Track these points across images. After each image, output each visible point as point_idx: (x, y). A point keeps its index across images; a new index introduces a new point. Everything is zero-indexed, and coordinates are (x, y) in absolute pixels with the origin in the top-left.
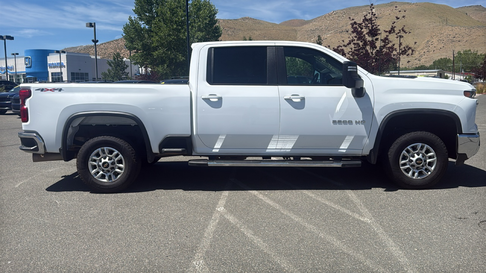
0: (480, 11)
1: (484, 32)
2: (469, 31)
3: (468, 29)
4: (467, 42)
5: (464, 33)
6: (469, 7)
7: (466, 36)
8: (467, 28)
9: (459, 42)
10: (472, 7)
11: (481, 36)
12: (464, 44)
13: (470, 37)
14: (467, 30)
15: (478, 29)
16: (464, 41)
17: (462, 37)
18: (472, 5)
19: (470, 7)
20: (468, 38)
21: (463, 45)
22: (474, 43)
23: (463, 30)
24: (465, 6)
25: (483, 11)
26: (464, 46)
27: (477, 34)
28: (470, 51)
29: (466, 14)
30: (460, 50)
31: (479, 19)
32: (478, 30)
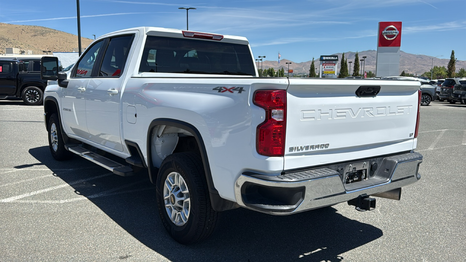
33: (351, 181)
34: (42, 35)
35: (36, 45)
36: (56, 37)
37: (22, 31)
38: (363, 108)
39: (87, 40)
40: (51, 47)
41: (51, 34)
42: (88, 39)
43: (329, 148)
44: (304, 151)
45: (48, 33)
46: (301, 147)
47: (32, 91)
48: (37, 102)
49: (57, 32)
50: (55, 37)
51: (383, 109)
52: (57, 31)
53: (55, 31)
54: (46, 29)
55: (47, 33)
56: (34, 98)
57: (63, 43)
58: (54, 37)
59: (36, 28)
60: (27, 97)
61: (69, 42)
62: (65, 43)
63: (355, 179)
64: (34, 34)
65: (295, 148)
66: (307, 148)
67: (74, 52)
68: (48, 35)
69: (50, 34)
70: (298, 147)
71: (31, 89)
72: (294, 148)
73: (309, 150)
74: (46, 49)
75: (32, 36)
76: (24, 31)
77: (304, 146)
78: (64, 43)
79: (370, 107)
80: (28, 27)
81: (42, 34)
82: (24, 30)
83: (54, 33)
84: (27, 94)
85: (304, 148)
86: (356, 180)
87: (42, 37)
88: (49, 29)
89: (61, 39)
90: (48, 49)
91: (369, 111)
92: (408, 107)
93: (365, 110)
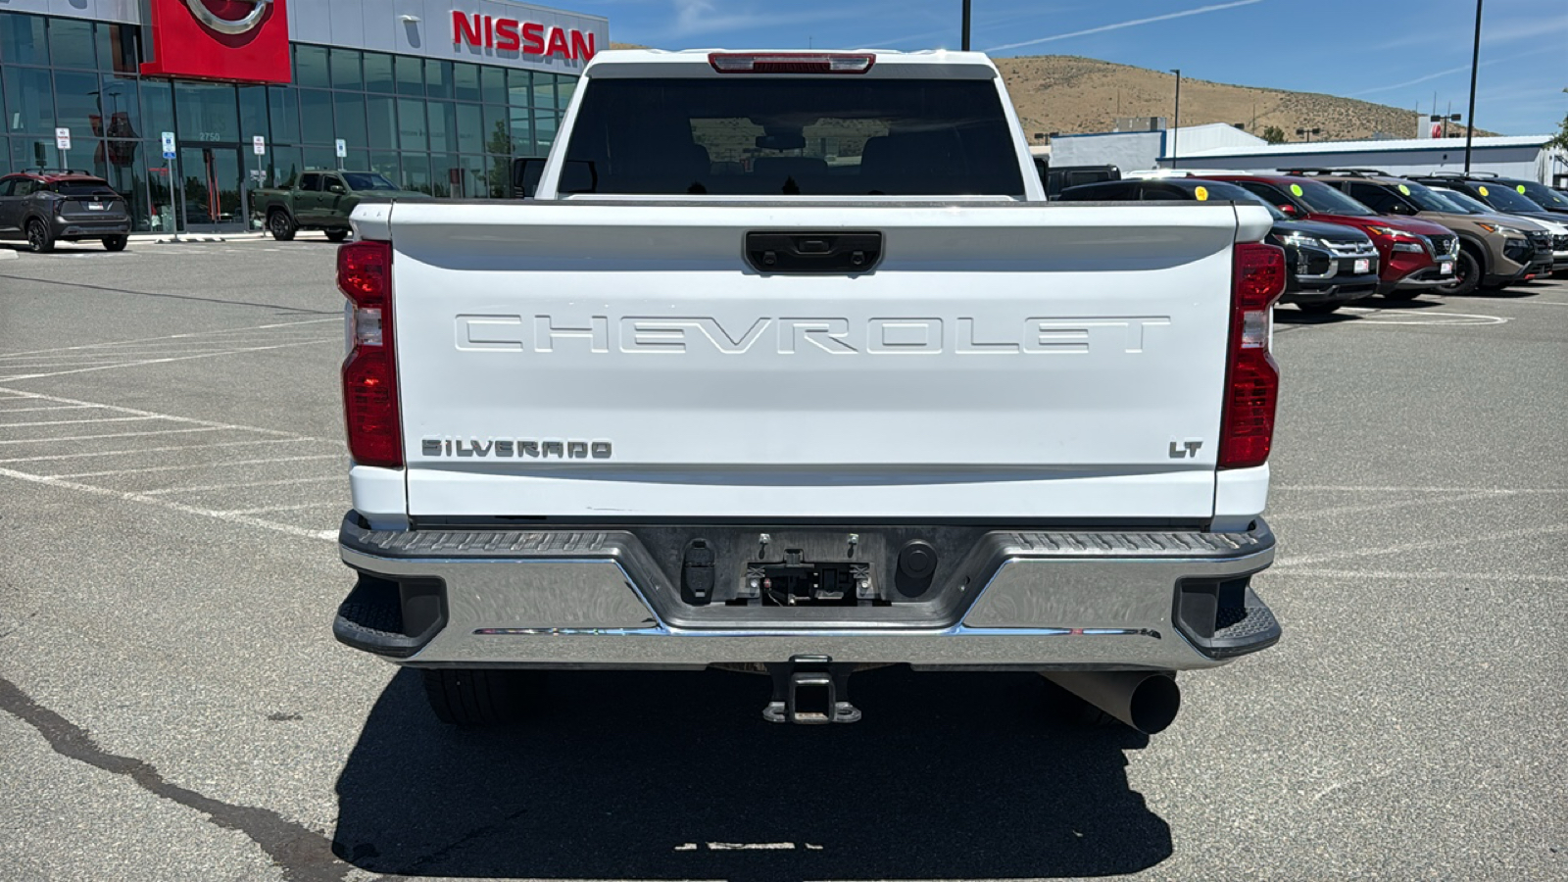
34: (1066, 85)
35: (1047, 115)
36: (1109, 85)
37: (1011, 76)
38: (780, 318)
39: (1205, 87)
40: (1089, 118)
41: (1094, 77)
42: (1210, 85)
43: (614, 459)
44: (492, 457)
45: (1086, 76)
46: (476, 445)
49: (1114, 70)
50: (1106, 87)
51: (921, 324)
52: (1114, 67)
53: (1106, 68)
54: (1080, 64)
55: (1082, 75)
57: (1127, 104)
58: (1103, 85)
59: (1052, 63)
61: (1147, 97)
62: (1135, 103)
63: (825, 597)
64: (1043, 82)
65: (449, 443)
66: (504, 448)
67: (1116, 130)
68: (1086, 82)
69: (1091, 78)
70: (459, 443)
72: (444, 444)
73: (515, 458)
74: (1075, 127)
75: (1038, 90)
76: (1016, 75)
77: (491, 443)
78: (1131, 103)
79: (830, 314)
80: (1030, 61)
81: (1068, 80)
82: (1017, 70)
83: (1104, 72)
85: (489, 448)
87: (1067, 90)
88: (1090, 61)
89: (1124, 91)
90: (1080, 126)
91: (826, 331)
92: (1125, 323)
93: (797, 324)
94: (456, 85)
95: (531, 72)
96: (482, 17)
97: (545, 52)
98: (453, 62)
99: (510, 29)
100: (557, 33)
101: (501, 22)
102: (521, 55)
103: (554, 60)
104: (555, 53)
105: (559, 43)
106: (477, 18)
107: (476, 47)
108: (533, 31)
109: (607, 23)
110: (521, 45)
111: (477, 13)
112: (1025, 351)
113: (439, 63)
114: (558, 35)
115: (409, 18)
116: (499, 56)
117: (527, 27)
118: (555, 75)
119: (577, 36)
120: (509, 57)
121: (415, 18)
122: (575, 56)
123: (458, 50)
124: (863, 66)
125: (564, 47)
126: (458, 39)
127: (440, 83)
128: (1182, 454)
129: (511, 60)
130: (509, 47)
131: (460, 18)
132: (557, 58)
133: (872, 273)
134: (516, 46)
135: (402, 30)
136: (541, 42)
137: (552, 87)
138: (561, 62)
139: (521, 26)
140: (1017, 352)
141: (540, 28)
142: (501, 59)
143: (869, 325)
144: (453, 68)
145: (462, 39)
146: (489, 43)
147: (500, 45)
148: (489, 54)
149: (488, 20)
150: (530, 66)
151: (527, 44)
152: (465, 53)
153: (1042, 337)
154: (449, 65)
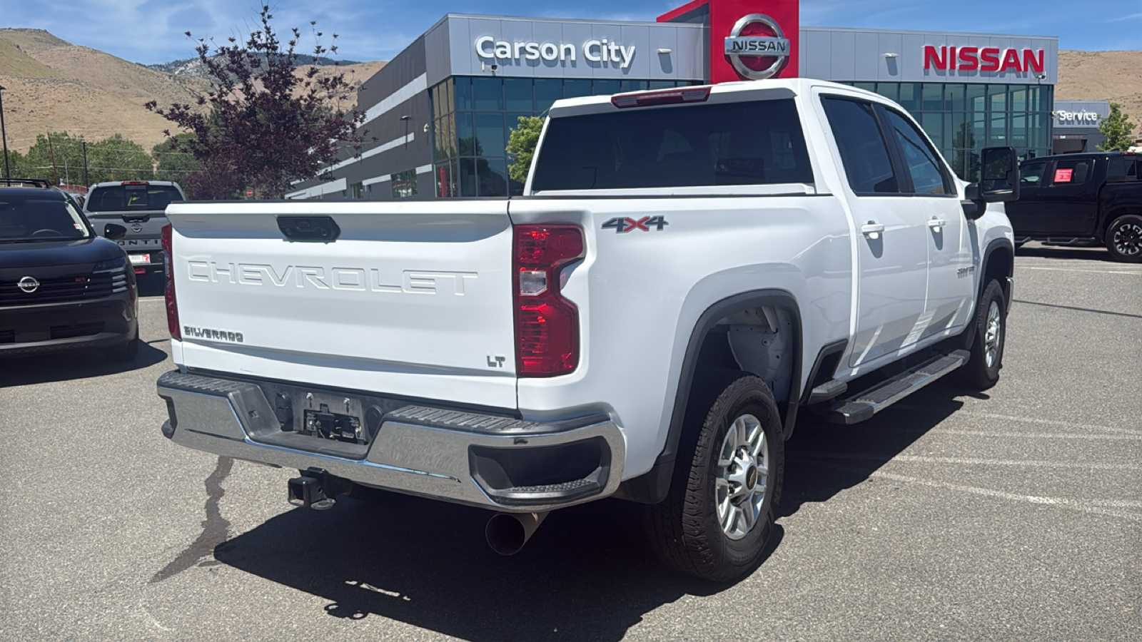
0: (48, 45)
1: (69, 95)
2: (34, 88)
3: (31, 84)
4: (32, 114)
5: (22, 92)
6: (19, 32)
7: (30, 100)
8: (27, 80)
9: (13, 113)
10: (27, 32)
11: (63, 101)
12: (27, 119)
13: (37, 101)
14: (27, 85)
15: (52, 84)
16: (27, 112)
17: (20, 100)
18: (25, 27)
19: (22, 30)
20: (33, 105)
21: (24, 119)
22: (50, 117)
23: (19, 84)
24: (10, 28)
25: (55, 45)
26: (27, 123)
27: (53, 97)
28: (67, 135)
29: (18, 47)
30: (41, 133)
31: (48, 62)
32: (54, 87)
33: (335, 436)
38: (297, 267)
44: (205, 338)
46: (199, 330)
47: (1129, 226)
48: (1139, 253)
51: (356, 272)
56: (1133, 244)
60: (1116, 241)
63: (344, 436)
66: (208, 333)
70: (195, 329)
71: (1126, 221)
72: (190, 329)
73: (212, 339)
79: (317, 264)
84: (1118, 233)
85: (203, 332)
86: (345, 438)
91: (314, 275)
92: (453, 276)
93: (304, 270)
94: (923, 99)
95: (987, 85)
96: (949, 48)
97: (999, 69)
98: (922, 83)
99: (971, 54)
100: (1012, 53)
101: (962, 51)
102: (978, 73)
103: (1007, 74)
104: (1008, 69)
105: (1012, 61)
106: (944, 49)
107: (941, 71)
108: (990, 55)
109: (1057, 40)
110: (980, 66)
111: (944, 46)
112: (405, 291)
113: (912, 85)
114: (1011, 55)
115: (890, 55)
116: (960, 75)
117: (985, 51)
118: (1008, 85)
119: (1028, 54)
120: (968, 75)
121: (894, 55)
122: (1026, 69)
123: (926, 74)
124: (703, 97)
125: (1017, 63)
126: (927, 66)
127: (912, 99)
128: (494, 364)
129: (970, 77)
130: (970, 67)
131: (930, 52)
132: (1010, 72)
133: (335, 242)
134: (975, 66)
135: (884, 63)
136: (997, 61)
137: (1004, 95)
138: (1013, 75)
139: (980, 51)
140: (400, 292)
141: (997, 51)
142: (962, 77)
143: (332, 272)
144: (922, 88)
145: (931, 65)
146: (953, 66)
147: (961, 67)
148: (952, 74)
149: (953, 50)
150: (986, 80)
151: (983, 64)
152: (933, 76)
153: (412, 282)
154: (919, 86)
